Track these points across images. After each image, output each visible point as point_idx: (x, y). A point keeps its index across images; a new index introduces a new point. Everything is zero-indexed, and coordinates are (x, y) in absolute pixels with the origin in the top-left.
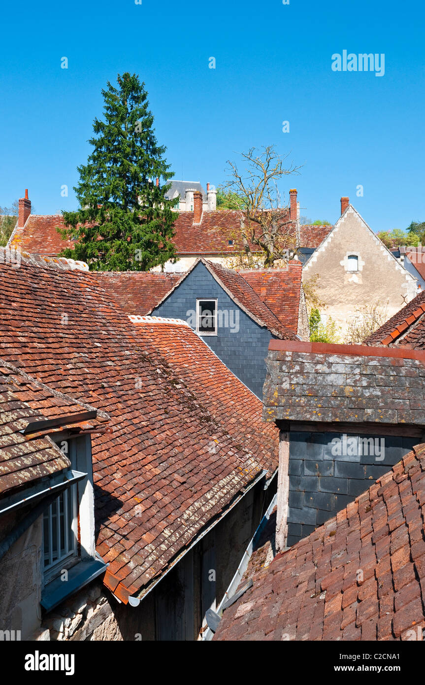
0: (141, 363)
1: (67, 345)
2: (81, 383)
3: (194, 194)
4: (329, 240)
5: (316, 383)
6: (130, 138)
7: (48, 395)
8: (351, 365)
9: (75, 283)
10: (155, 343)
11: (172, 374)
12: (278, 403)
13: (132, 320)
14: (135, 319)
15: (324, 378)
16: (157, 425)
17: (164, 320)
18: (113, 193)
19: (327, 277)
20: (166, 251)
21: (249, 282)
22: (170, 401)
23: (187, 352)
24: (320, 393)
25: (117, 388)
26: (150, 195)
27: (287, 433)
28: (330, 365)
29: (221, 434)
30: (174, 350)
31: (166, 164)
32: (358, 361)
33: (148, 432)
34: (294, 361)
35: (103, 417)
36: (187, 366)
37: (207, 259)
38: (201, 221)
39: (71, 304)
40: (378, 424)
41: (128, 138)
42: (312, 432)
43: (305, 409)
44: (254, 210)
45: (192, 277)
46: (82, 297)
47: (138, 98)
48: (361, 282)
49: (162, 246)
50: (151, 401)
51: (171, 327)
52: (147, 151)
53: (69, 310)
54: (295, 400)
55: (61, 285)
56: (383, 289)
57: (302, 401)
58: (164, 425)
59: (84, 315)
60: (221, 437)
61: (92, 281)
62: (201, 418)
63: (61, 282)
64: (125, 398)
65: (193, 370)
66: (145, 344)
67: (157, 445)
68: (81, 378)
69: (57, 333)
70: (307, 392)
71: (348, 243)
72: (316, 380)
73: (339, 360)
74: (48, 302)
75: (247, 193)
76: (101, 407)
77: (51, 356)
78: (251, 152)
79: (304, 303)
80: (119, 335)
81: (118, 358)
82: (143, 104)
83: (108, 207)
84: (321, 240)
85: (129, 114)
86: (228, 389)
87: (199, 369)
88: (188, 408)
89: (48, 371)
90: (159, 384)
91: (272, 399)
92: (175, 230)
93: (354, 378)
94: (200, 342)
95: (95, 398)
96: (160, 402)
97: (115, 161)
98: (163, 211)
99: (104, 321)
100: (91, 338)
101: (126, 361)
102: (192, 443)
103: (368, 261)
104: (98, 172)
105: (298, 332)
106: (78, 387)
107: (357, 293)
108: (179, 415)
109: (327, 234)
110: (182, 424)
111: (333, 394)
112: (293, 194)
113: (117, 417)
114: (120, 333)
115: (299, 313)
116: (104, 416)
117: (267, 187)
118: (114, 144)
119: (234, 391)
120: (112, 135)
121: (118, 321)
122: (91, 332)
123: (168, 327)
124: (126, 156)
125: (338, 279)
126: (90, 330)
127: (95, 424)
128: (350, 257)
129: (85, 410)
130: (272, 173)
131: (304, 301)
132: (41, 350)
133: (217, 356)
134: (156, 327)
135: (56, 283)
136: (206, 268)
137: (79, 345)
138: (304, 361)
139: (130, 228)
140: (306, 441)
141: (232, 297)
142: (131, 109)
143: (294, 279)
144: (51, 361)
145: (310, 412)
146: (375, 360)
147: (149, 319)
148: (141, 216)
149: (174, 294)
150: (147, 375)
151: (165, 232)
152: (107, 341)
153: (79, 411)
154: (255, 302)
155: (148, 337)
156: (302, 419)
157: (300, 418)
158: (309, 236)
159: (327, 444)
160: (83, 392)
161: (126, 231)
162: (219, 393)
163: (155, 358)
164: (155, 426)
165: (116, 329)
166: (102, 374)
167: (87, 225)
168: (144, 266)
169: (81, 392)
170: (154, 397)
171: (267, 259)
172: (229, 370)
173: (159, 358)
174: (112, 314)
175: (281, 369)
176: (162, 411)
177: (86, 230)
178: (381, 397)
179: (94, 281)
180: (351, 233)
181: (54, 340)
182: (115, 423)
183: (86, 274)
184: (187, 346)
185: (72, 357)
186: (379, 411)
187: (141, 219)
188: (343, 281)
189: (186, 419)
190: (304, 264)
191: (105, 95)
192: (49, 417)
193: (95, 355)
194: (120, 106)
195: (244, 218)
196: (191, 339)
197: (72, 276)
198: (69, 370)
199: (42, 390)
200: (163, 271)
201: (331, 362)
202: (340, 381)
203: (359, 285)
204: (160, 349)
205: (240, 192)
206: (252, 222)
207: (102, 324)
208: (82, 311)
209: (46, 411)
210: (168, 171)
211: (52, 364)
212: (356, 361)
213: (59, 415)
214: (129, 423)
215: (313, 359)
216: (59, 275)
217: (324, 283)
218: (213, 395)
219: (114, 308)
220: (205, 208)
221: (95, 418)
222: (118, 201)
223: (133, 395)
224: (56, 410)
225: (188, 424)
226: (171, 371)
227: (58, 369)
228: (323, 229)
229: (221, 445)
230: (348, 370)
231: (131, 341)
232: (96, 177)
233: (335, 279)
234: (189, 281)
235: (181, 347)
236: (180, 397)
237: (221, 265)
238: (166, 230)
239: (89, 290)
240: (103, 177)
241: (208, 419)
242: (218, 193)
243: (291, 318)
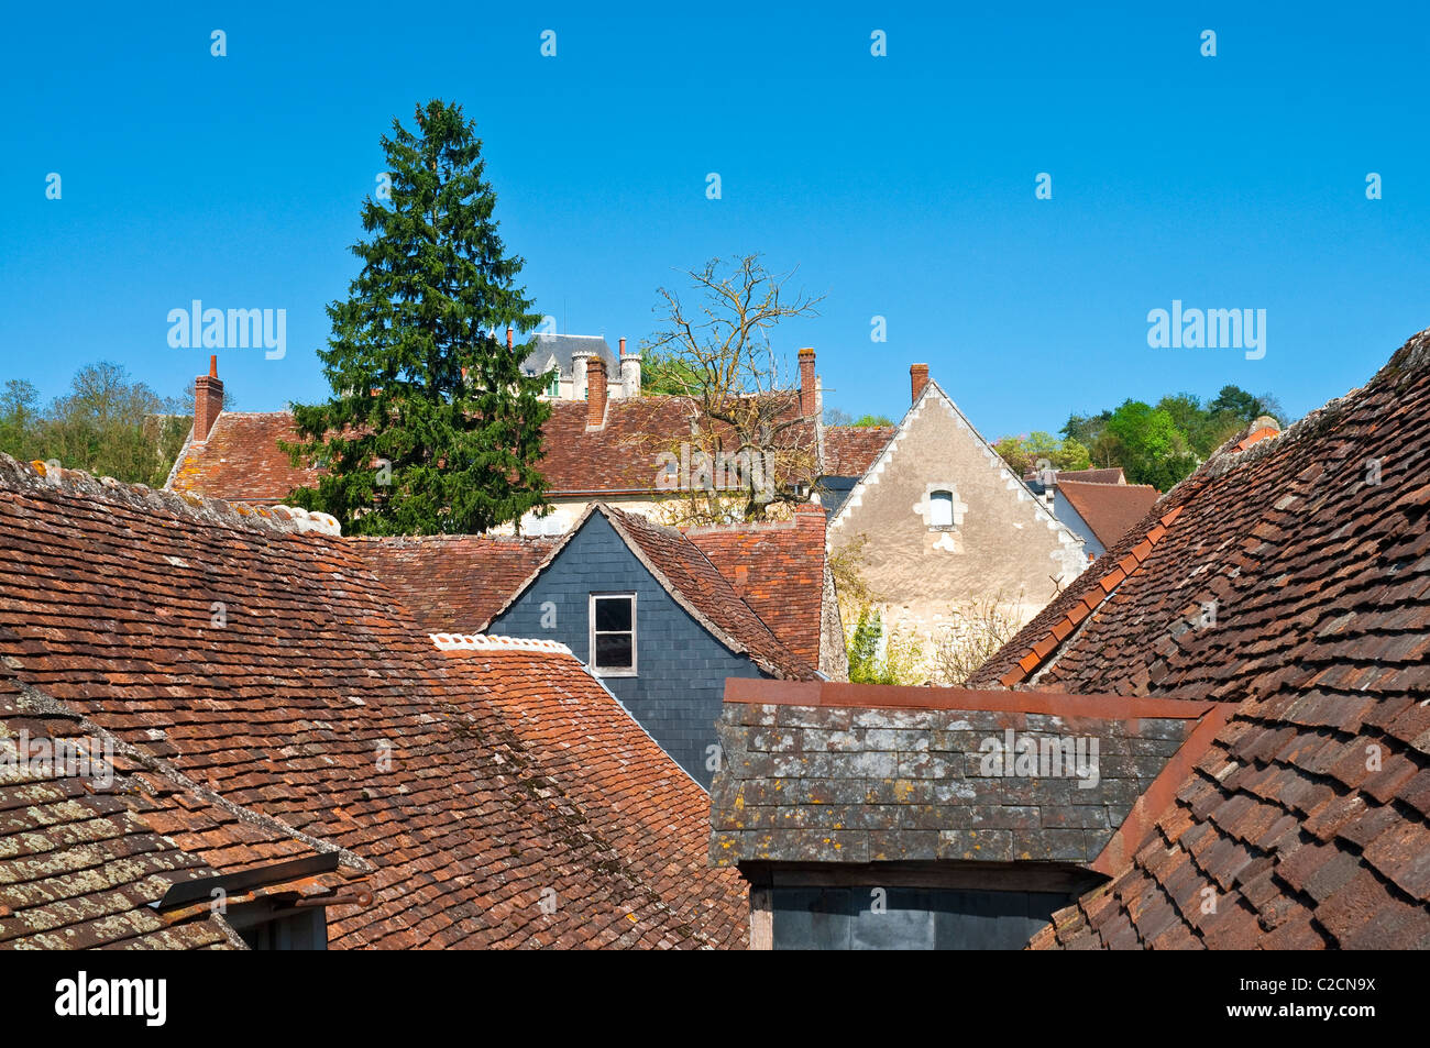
0: (458, 742)
1: (283, 702)
2: (313, 789)
3: (588, 363)
4: (888, 458)
5: (830, 775)
6: (443, 241)
7: (224, 818)
8: (908, 732)
9: (307, 561)
10: (493, 696)
11: (530, 765)
12: (744, 822)
13: (439, 645)
14: (445, 642)
15: (848, 762)
16: (493, 884)
17: (516, 643)
18: (406, 362)
19: (886, 541)
20: (526, 490)
21: (710, 554)
22: (523, 826)
23: (568, 715)
24: (840, 797)
25: (400, 800)
26: (487, 366)
27: (767, 892)
28: (861, 732)
29: (641, 900)
30: (538, 711)
31: (524, 298)
32: (923, 721)
33: (472, 899)
34: (781, 726)
35: (353, 867)
36: (567, 745)
37: (611, 505)
38: (605, 421)
39: (298, 610)
40: (971, 865)
41: (438, 242)
42: (823, 888)
43: (804, 835)
44: (720, 397)
45: (578, 546)
46: (324, 593)
47: (462, 153)
48: (960, 550)
49: (517, 478)
50: (480, 828)
51: (532, 659)
52: (482, 270)
53: (291, 624)
54: (783, 815)
55: (275, 567)
56: (1010, 565)
57: (798, 817)
58: (508, 883)
59: (326, 635)
60: (644, 907)
61: (347, 558)
62: (597, 864)
63: (275, 560)
64: (417, 822)
65: (582, 756)
66: (467, 698)
67: (490, 931)
68: (315, 778)
69: (261, 675)
70: (811, 795)
71: (930, 464)
72: (830, 769)
73: (880, 721)
74: (241, 604)
75: (703, 357)
76: (359, 845)
77: (243, 728)
78: (710, 270)
79: (832, 598)
80: (409, 678)
81: (405, 731)
82: (472, 166)
83: (395, 393)
84: (870, 460)
85: (442, 188)
86: (664, 797)
87: (595, 753)
88: (566, 842)
89: (236, 764)
90: (500, 789)
91: (730, 814)
92: (546, 443)
93: (916, 761)
94: (597, 691)
95: (345, 823)
96: (501, 829)
97: (410, 290)
98: (518, 400)
99: (372, 647)
100: (340, 685)
101: (423, 738)
102: (573, 922)
103: (975, 502)
104: (372, 317)
105: (821, 664)
106: (306, 800)
107: (953, 574)
108: (546, 859)
109: (884, 444)
110: (551, 879)
111: (869, 798)
112: (807, 358)
113: (397, 866)
114: (411, 674)
115: (822, 621)
116: (357, 865)
117: (747, 344)
118: (410, 254)
119: (675, 801)
120: (402, 235)
121: (407, 647)
122: (341, 673)
123: (524, 659)
124: (434, 281)
125: (910, 544)
126: (338, 669)
127: (334, 884)
128: (935, 495)
129: (311, 851)
130: (757, 313)
131: (833, 594)
132: (219, 717)
133: (637, 722)
134: (498, 660)
135: (262, 562)
136: (610, 523)
137: (312, 703)
138: (802, 725)
139: (445, 438)
140: (811, 909)
141: (669, 587)
142: (447, 178)
143: (811, 545)
144: (244, 741)
145: (815, 841)
146: (963, 718)
147: (481, 642)
148: (467, 413)
149: (538, 584)
150: (472, 769)
151: (524, 447)
152: (378, 692)
153: (297, 854)
154: (720, 599)
155: (478, 682)
156: (798, 858)
157: (794, 855)
158: (844, 451)
159: (858, 915)
160: (317, 810)
161: (434, 445)
162: (640, 806)
163: (491, 728)
164: (486, 886)
165: (401, 664)
166: (366, 769)
167: (350, 434)
168: (477, 522)
169: (312, 811)
170: (486, 818)
171: (751, 503)
172: (665, 754)
173: (500, 728)
174: (392, 631)
175: (751, 743)
176: (506, 851)
177: (346, 445)
178: (977, 803)
179: (351, 557)
180: (935, 441)
181: (253, 692)
182: (392, 881)
183: (333, 542)
184: (569, 701)
185: (295, 730)
186: (973, 834)
187: (468, 420)
188: (921, 548)
189: (560, 869)
190: (834, 511)
191: (389, 147)
192: (223, 870)
193: (350, 725)
194: (422, 172)
195: (698, 414)
196: (578, 684)
197: (301, 547)
198: (286, 760)
199: (210, 807)
200: (518, 535)
201: (863, 725)
202: (883, 768)
203: (956, 556)
204: (506, 708)
205: (687, 356)
206: (718, 422)
207: (367, 655)
208: (320, 626)
209: (215, 856)
210: (527, 312)
211: (246, 748)
212: (920, 723)
213: (247, 864)
214: (423, 880)
215: (823, 719)
216: (270, 544)
217: (879, 554)
218: (628, 811)
219: (396, 617)
220: (615, 392)
221: (334, 869)
222: (416, 379)
223: (437, 814)
224: (242, 854)
225: (567, 879)
226: (528, 758)
227: (259, 759)
228: (875, 436)
229: (643, 926)
230: (902, 743)
231: (435, 691)
232: (368, 327)
233: (904, 543)
234: (570, 555)
235: (555, 703)
236: (549, 818)
237: (644, 517)
238: (523, 444)
239: (340, 577)
240: (383, 326)
241: (613, 866)
242: (645, 359)
243: (805, 633)
